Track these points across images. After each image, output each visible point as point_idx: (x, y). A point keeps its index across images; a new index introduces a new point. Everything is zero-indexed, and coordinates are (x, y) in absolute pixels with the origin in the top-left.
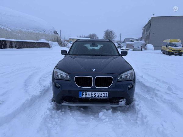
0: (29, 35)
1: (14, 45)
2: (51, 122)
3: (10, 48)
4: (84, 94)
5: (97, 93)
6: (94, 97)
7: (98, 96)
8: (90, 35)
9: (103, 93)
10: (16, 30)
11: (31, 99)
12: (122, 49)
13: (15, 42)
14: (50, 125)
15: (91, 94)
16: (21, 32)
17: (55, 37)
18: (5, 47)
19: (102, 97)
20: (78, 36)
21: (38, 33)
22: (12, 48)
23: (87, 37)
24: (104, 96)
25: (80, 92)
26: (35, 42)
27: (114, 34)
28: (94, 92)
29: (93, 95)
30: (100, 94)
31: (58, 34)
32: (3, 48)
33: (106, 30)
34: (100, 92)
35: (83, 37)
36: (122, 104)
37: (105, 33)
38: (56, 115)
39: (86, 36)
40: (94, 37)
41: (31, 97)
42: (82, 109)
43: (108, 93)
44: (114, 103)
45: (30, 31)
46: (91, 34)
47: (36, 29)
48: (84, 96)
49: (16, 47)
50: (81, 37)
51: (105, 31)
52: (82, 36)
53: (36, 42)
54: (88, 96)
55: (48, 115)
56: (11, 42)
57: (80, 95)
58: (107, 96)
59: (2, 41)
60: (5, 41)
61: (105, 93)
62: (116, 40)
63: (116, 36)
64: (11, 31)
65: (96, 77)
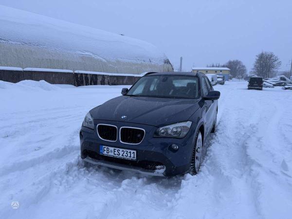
0: (128, 67)
1: (106, 81)
2: (60, 179)
3: (102, 84)
4: (106, 149)
5: (121, 150)
6: (117, 156)
7: (122, 155)
8: (230, 63)
9: (129, 151)
10: (113, 61)
11: (62, 149)
12: (286, 87)
13: (108, 76)
14: (55, 182)
15: (114, 151)
16: (118, 62)
17: (165, 67)
18: (95, 83)
19: (128, 157)
20: (209, 66)
21: (142, 63)
22: (97, 84)
23: (224, 66)
24: (130, 157)
25: (101, 146)
26: (134, 77)
27: (276, 60)
28: (117, 149)
29: (116, 153)
30: (125, 152)
31: (170, 63)
32: (93, 83)
33: (261, 52)
34: (125, 150)
35: (217, 67)
36: (158, 173)
37: (258, 58)
38: (76, 172)
39: (222, 64)
40: (237, 65)
41: (63, 147)
42: (112, 172)
43: (135, 152)
44: (148, 169)
45: (130, 61)
46: (232, 60)
47: (139, 58)
48: (105, 153)
49: (109, 84)
50: (213, 66)
51: (258, 54)
52: (215, 65)
53: (136, 77)
54: (110, 154)
55: (63, 170)
56: (103, 76)
57: (101, 151)
58: (134, 157)
59: (93, 75)
60: (96, 76)
61: (132, 151)
62: (279, 70)
63: (280, 63)
64: (106, 61)
65: (121, 128)
